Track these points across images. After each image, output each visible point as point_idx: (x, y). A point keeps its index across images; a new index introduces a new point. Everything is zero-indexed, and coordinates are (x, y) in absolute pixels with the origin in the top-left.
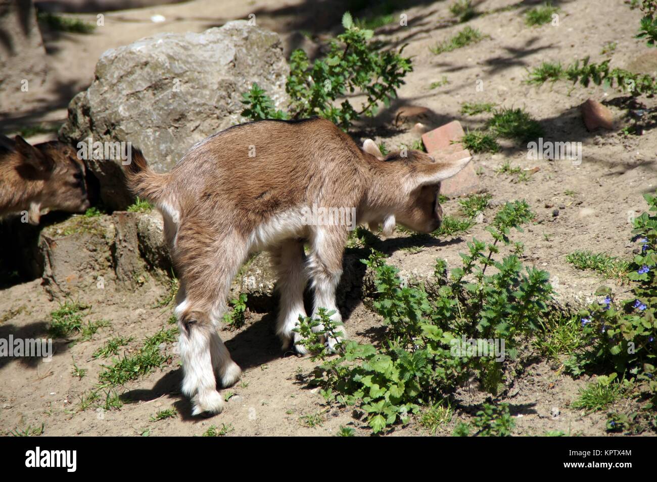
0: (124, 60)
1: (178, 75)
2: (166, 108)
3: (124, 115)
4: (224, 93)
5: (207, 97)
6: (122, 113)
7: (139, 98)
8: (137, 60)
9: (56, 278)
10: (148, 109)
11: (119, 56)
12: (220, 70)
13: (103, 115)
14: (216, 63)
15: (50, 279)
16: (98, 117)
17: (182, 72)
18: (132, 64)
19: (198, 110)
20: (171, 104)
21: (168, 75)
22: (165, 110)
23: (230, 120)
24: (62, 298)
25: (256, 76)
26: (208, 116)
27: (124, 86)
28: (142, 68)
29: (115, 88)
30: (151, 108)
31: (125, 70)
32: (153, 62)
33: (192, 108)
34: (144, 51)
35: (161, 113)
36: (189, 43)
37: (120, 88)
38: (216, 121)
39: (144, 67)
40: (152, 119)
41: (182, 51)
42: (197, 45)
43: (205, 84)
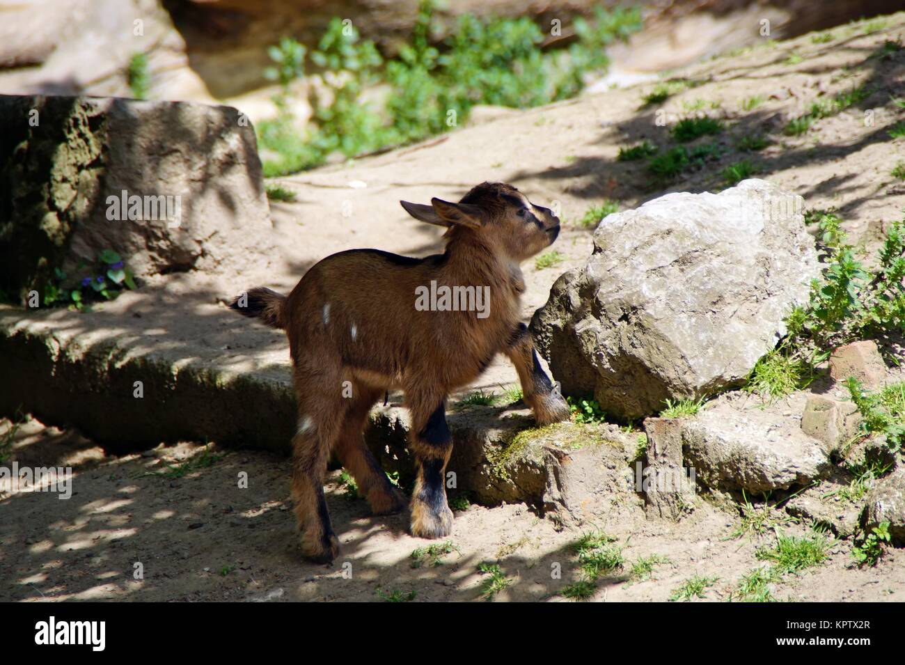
0: (638, 227)
1: (709, 247)
2: (702, 288)
3: (650, 297)
4: (763, 270)
5: (744, 274)
6: (647, 294)
7: (663, 275)
8: (656, 227)
9: (567, 502)
10: (679, 288)
11: (629, 223)
12: (752, 241)
13: (616, 296)
14: (745, 231)
15: (558, 503)
16: (610, 299)
17: (713, 242)
18: (649, 233)
19: (736, 291)
20: (706, 282)
21: (698, 247)
22: (702, 290)
23: (770, 304)
24: (574, 527)
25: (782, 249)
26: (747, 299)
27: (641, 260)
28: (663, 238)
29: (628, 262)
30: (682, 287)
31: (640, 240)
32: (678, 230)
33: (730, 288)
34: (665, 216)
35: (696, 294)
36: (712, 207)
37: (635, 263)
38: (755, 304)
39: (666, 235)
40: (686, 301)
41: (708, 216)
42: (720, 209)
43: (739, 258)
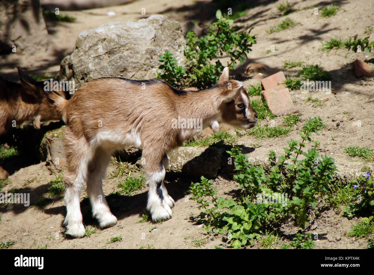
0: (92, 37)
1: (123, 46)
2: (116, 65)
3: (92, 69)
4: (149, 56)
5: (139, 58)
7: (101, 59)
8: (99, 37)
9: (53, 162)
10: (105, 65)
11: (89, 35)
12: (146, 43)
13: (80, 69)
14: (144, 39)
15: (50, 162)
16: (77, 70)
17: (125, 44)
18: (96, 40)
19: (134, 66)
20: (118, 62)
21: (117, 46)
22: (115, 66)
23: (152, 71)
24: (57, 173)
25: (167, 46)
26: (140, 69)
27: (92, 52)
28: (102, 42)
29: (87, 53)
30: (107, 65)
31: (92, 43)
32: (108, 38)
33: (131, 65)
34: (104, 32)
35: (113, 67)
36: (129, 28)
37: (90, 53)
38: (144, 72)
39: (103, 41)
40: (108, 71)
41: (125, 32)
42: (133, 29)
43: (138, 51)
